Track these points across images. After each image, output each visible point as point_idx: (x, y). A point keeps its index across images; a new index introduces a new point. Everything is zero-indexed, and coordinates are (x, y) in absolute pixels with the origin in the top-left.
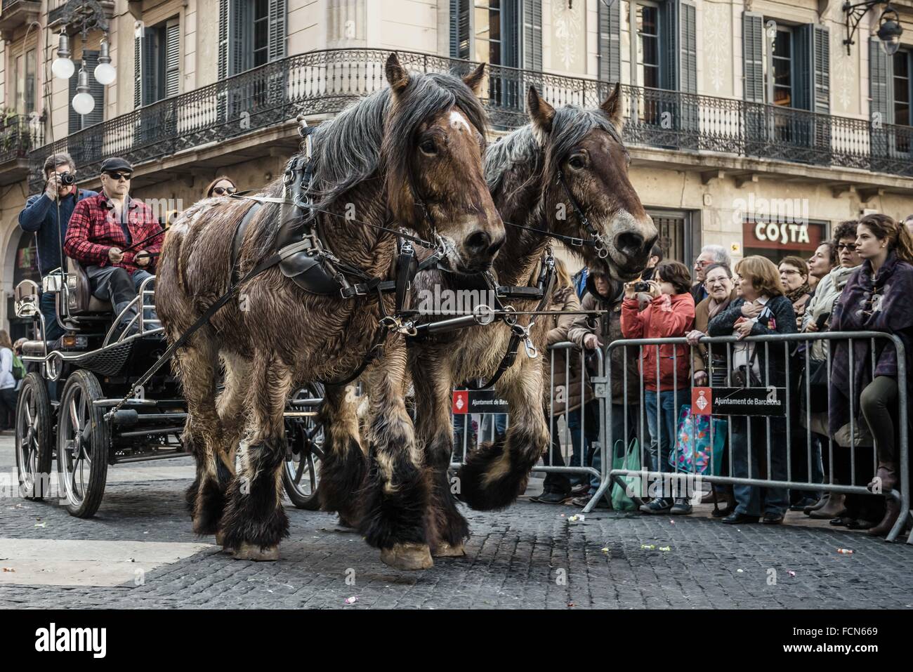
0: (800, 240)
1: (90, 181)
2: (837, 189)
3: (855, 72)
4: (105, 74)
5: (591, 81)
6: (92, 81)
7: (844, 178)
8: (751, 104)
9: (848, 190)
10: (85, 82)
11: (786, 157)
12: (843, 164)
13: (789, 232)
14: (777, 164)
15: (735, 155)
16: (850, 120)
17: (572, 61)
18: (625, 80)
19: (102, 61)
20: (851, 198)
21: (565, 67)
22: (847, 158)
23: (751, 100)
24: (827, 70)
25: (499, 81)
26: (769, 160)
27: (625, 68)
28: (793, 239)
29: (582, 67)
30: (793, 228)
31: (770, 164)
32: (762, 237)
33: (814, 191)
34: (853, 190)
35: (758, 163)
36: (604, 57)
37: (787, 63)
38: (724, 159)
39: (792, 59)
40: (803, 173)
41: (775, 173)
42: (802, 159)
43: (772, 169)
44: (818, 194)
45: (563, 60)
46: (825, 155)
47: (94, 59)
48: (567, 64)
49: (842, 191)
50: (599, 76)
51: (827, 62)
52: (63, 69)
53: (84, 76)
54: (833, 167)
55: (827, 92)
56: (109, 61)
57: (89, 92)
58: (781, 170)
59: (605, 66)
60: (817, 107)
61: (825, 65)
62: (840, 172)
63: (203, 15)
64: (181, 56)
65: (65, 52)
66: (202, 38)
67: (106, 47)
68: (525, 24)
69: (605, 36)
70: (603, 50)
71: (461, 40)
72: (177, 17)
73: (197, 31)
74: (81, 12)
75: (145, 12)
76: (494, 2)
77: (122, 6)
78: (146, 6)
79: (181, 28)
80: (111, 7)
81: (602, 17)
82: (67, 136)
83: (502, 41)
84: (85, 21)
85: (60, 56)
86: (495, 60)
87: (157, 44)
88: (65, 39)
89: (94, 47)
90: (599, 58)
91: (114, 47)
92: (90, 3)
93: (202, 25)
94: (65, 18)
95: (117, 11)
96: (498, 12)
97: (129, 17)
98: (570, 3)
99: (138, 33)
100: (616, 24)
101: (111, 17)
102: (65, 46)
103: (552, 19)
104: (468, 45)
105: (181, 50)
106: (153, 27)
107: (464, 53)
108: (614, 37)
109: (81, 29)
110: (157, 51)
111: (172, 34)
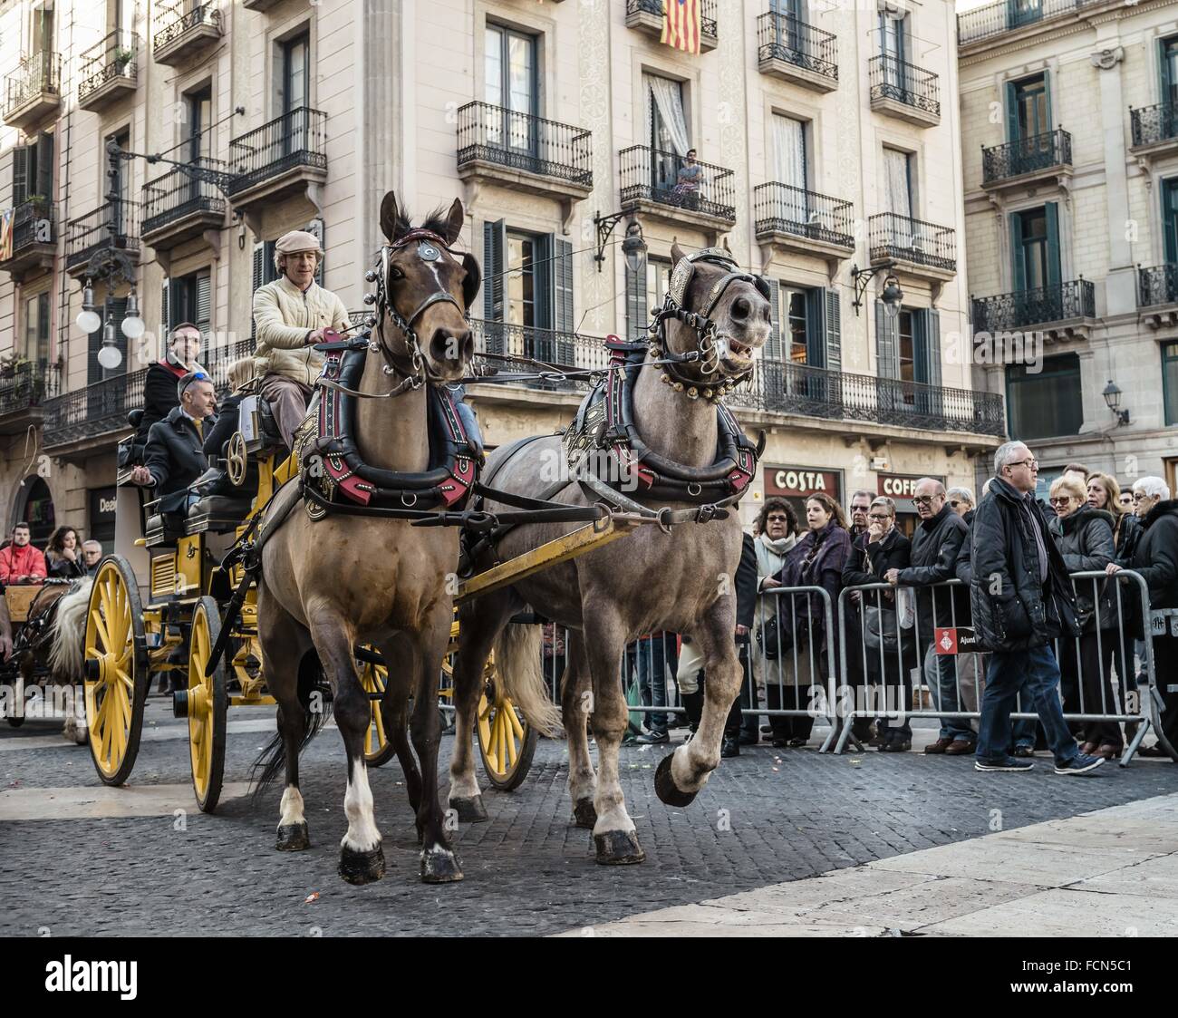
0: (817, 488)
1: (113, 434)
2: (849, 439)
3: (864, 331)
4: (131, 327)
6: (119, 333)
7: (854, 429)
8: (769, 362)
9: (859, 440)
10: (111, 336)
11: (801, 410)
12: (853, 417)
13: (806, 480)
14: (793, 418)
15: (755, 410)
16: (858, 376)
17: (602, 321)
19: (130, 315)
20: (862, 447)
21: (596, 327)
22: (857, 412)
23: (768, 358)
24: (838, 330)
25: (532, 342)
26: (786, 414)
28: (811, 487)
29: (612, 327)
30: (810, 476)
31: (786, 418)
32: (782, 485)
33: (828, 441)
34: (863, 440)
35: (775, 417)
36: (632, 318)
37: (803, 322)
38: (744, 414)
39: (806, 319)
40: (817, 425)
41: (791, 426)
42: (815, 413)
43: (789, 422)
44: (832, 443)
45: (594, 321)
46: (837, 409)
47: (119, 309)
48: (598, 324)
49: (854, 441)
50: (627, 335)
51: (838, 322)
52: (87, 322)
53: (111, 329)
54: (845, 420)
55: (839, 350)
56: (137, 315)
57: (116, 345)
58: (797, 423)
59: (633, 326)
60: (830, 364)
61: (836, 326)
62: (851, 424)
63: (236, 268)
64: (213, 308)
65: (90, 305)
66: (234, 291)
67: (134, 300)
68: (556, 287)
69: (632, 298)
70: (630, 310)
71: (496, 301)
72: (208, 268)
73: (230, 284)
74: (107, 266)
75: (173, 262)
76: (527, 265)
77: (151, 254)
78: (174, 256)
79: (212, 280)
80: (137, 255)
81: (630, 280)
82: (86, 385)
83: (535, 302)
84: (112, 274)
85: (85, 309)
86: (528, 319)
87: (186, 294)
88: (90, 292)
89: (119, 294)
90: (627, 319)
91: (140, 295)
92: (118, 257)
93: (234, 279)
94: (91, 271)
95: (142, 259)
96: (531, 274)
97: (156, 265)
98: (600, 266)
99: (166, 283)
100: (642, 287)
101: (137, 265)
102: (90, 299)
103: (583, 281)
104: (502, 306)
105: (212, 302)
106: (182, 278)
107: (499, 314)
108: (641, 299)
109: (108, 282)
110: (186, 301)
111: (202, 285)
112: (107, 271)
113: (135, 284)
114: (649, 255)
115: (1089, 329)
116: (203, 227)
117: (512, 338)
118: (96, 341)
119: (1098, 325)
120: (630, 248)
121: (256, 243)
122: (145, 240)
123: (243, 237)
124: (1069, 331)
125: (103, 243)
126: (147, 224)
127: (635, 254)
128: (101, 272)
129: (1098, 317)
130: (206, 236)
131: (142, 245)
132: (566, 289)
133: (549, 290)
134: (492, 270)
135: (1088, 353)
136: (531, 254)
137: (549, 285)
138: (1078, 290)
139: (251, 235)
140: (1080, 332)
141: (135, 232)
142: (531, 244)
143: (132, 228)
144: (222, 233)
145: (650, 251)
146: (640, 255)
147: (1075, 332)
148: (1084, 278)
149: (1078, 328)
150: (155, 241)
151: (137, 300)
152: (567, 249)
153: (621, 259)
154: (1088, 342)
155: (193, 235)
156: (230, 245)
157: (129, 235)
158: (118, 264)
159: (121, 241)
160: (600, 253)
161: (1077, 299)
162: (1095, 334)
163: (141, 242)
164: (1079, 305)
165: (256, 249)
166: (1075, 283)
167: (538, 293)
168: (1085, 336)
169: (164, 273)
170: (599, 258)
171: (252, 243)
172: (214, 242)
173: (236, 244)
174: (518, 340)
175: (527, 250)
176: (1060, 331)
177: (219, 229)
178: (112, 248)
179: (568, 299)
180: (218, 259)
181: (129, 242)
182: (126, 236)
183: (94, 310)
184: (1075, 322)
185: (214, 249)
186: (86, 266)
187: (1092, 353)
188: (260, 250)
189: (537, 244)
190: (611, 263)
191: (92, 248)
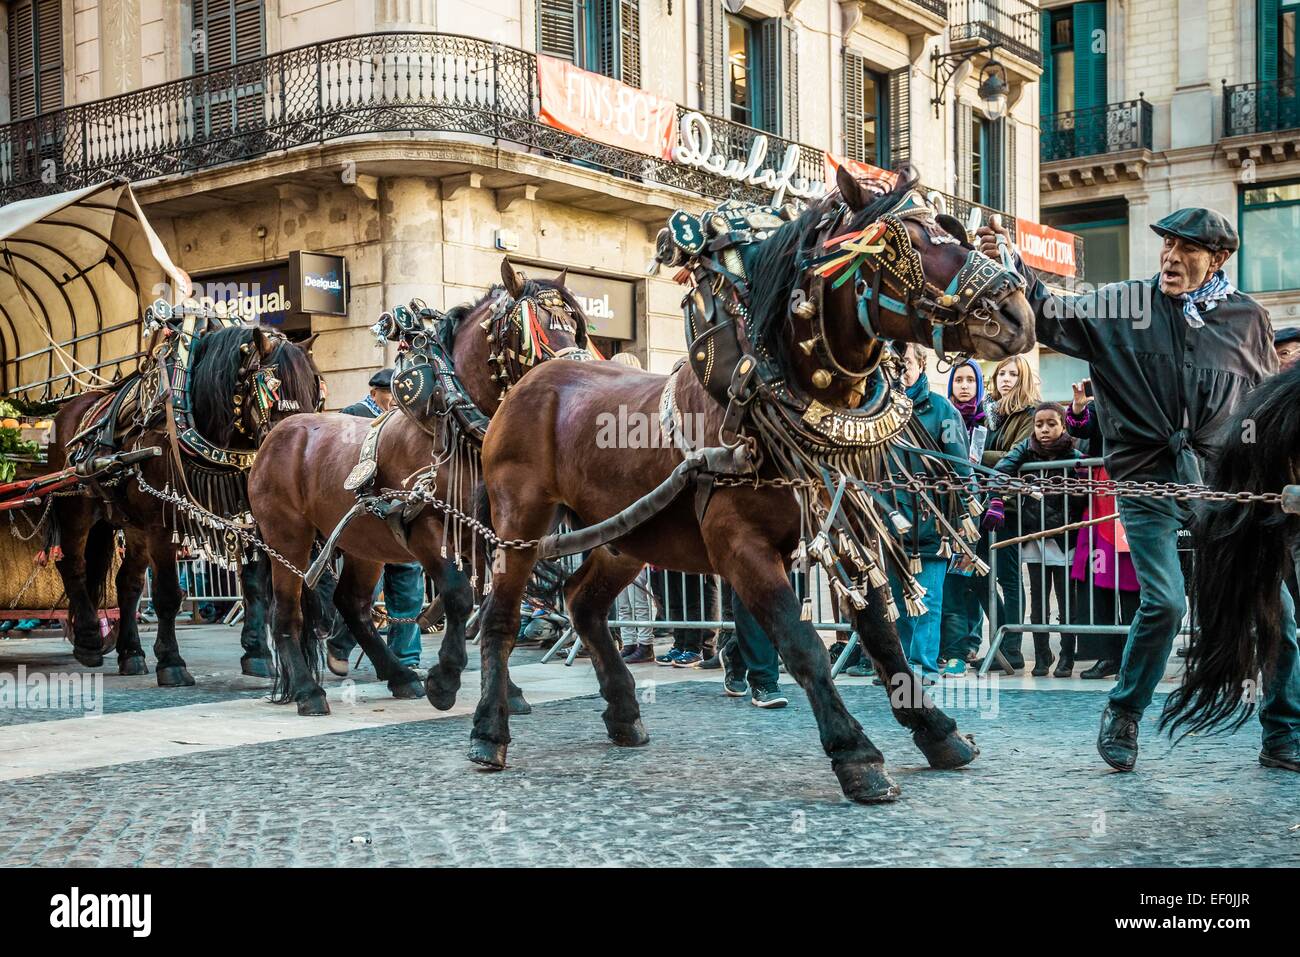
115: (1144, 165)
119: (1157, 161)
124: (1120, 168)
129: (1155, 150)
135: (1142, 198)
138: (1136, 113)
140: (1137, 169)
147: (1129, 169)
148: (1145, 98)
149: (1133, 164)
154: (1143, 182)
161: (1134, 125)
162: (1152, 173)
164: (1136, 134)
166: (1134, 104)
168: (1140, 175)
176: (1108, 167)
184: (1131, 155)
187: (1146, 197)
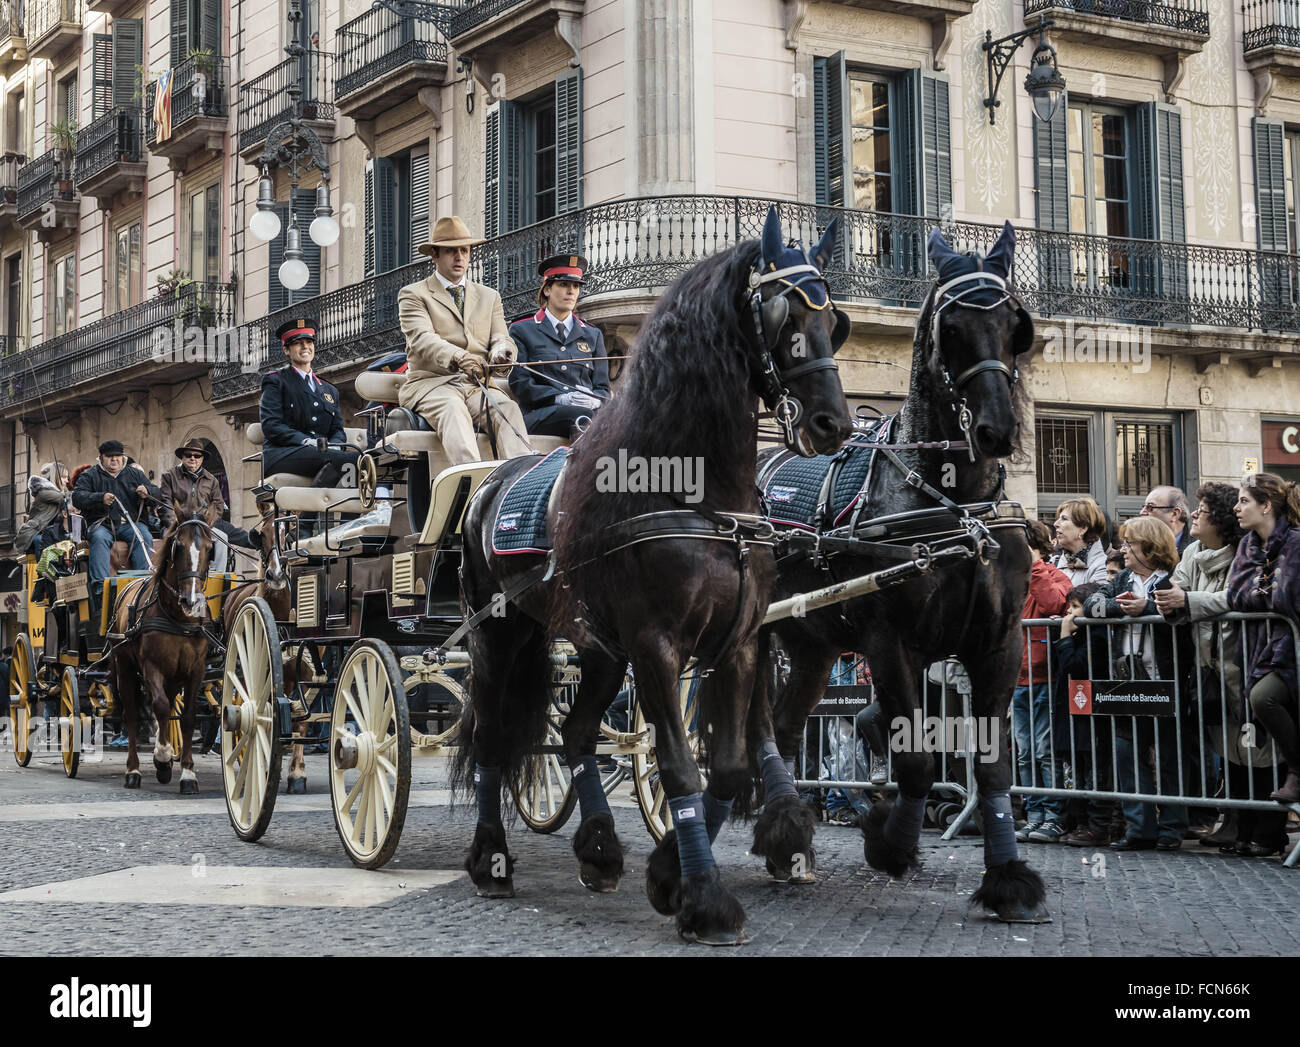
4: (323, 231)
5: (1023, 229)
6: (306, 239)
8: (1267, 254)
10: (295, 244)
15: (1244, 331)
17: (997, 200)
18: (1077, 226)
19: (320, 214)
21: (987, 208)
23: (1266, 247)
25: (886, 234)
26: (1296, 336)
27: (1076, 207)
29: (1013, 207)
31: (1297, 342)
32: (1293, 449)
35: (1279, 341)
36: (1044, 192)
38: (1227, 337)
45: (983, 199)
47: (308, 206)
48: (990, 205)
50: (1037, 219)
52: (264, 226)
53: (294, 235)
56: (330, 213)
57: (301, 258)
59: (1045, 205)
63: (463, 142)
64: (432, 200)
65: (268, 203)
66: (461, 174)
67: (325, 193)
68: (925, 150)
69: (1044, 162)
70: (1042, 182)
71: (832, 176)
72: (425, 143)
73: (455, 165)
74: (289, 146)
75: (378, 135)
76: (881, 119)
77: (346, 126)
78: (380, 128)
79: (431, 160)
80: (331, 128)
81: (1040, 134)
82: (267, 314)
83: (893, 174)
84: (295, 157)
85: (261, 208)
86: (883, 202)
87: (397, 181)
88: (267, 184)
89: (306, 184)
90: (1037, 194)
91: (335, 184)
92: (304, 132)
93: (461, 156)
94: (268, 155)
95: (338, 134)
96: (887, 132)
97: (356, 142)
98: (992, 116)
99: (370, 165)
100: (1060, 144)
101: (331, 142)
102: (267, 194)
103: (966, 140)
104: (842, 184)
105: (432, 191)
106: (391, 157)
107: (837, 195)
108: (1058, 163)
109: (290, 169)
110: (397, 191)
111: (418, 167)
112: (288, 153)
113: (327, 170)
114: (1070, 94)
116: (419, 84)
117: (856, 231)
118: (278, 251)
120: (1037, 86)
121: (489, 104)
122: (342, 106)
123: (471, 96)
125: (286, 114)
126: (343, 84)
127: (1046, 95)
128: (281, 154)
130: (420, 96)
131: (338, 114)
132: (940, 153)
133: (913, 155)
134: (826, 130)
136: (886, 102)
137: (913, 147)
139: (482, 90)
141: (329, 94)
142: (885, 86)
143: (323, 91)
144: (443, 91)
145: (1069, 87)
146: (1054, 96)
150: (354, 107)
151: (329, 193)
152: (941, 89)
153: (1025, 104)
155: (405, 96)
156: (454, 110)
157: (321, 100)
158: (303, 143)
159: (309, 110)
160: (993, 95)
163: (337, 109)
165: (489, 113)
167: (897, 160)
169: (367, 152)
170: (991, 103)
171: (484, 104)
172: (432, 105)
173: (462, 106)
174: (866, 232)
175: (879, 96)
177: (440, 85)
178: (295, 121)
179: (942, 169)
180: (438, 130)
181: (320, 111)
182: (316, 101)
183: (273, 209)
185: (432, 114)
186: (261, 148)
188: (494, 114)
189: (894, 85)
190: (1009, 110)
191: (271, 121)
